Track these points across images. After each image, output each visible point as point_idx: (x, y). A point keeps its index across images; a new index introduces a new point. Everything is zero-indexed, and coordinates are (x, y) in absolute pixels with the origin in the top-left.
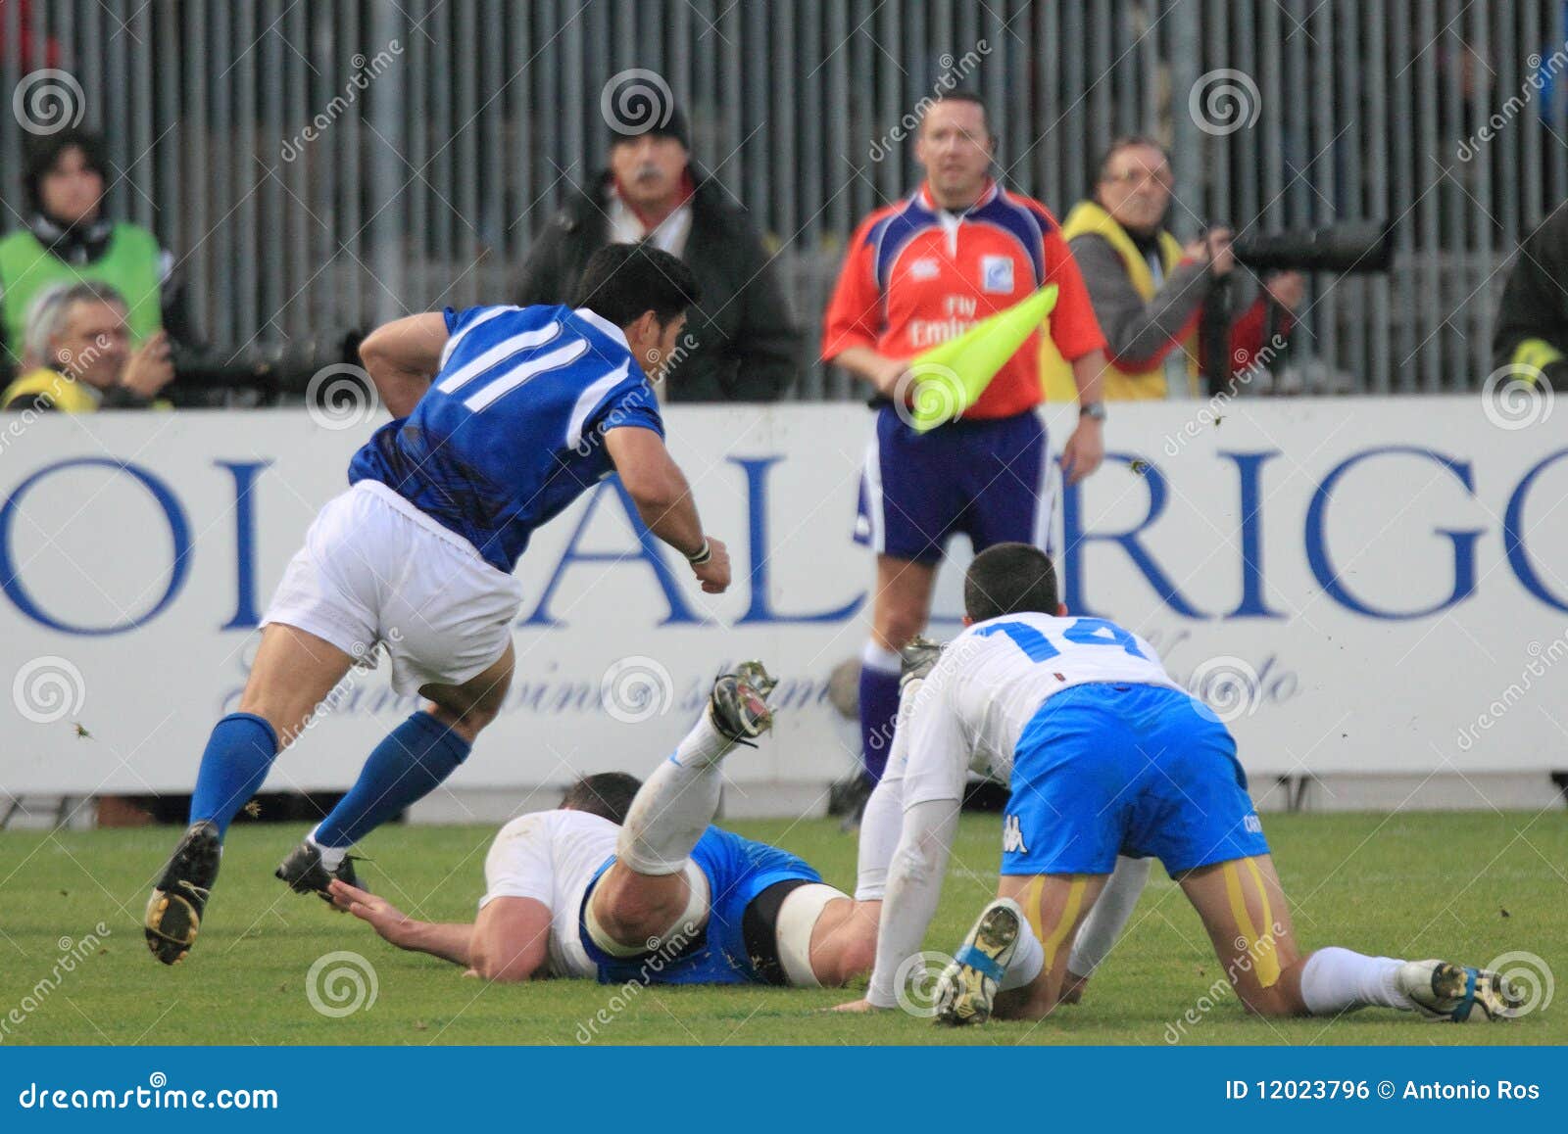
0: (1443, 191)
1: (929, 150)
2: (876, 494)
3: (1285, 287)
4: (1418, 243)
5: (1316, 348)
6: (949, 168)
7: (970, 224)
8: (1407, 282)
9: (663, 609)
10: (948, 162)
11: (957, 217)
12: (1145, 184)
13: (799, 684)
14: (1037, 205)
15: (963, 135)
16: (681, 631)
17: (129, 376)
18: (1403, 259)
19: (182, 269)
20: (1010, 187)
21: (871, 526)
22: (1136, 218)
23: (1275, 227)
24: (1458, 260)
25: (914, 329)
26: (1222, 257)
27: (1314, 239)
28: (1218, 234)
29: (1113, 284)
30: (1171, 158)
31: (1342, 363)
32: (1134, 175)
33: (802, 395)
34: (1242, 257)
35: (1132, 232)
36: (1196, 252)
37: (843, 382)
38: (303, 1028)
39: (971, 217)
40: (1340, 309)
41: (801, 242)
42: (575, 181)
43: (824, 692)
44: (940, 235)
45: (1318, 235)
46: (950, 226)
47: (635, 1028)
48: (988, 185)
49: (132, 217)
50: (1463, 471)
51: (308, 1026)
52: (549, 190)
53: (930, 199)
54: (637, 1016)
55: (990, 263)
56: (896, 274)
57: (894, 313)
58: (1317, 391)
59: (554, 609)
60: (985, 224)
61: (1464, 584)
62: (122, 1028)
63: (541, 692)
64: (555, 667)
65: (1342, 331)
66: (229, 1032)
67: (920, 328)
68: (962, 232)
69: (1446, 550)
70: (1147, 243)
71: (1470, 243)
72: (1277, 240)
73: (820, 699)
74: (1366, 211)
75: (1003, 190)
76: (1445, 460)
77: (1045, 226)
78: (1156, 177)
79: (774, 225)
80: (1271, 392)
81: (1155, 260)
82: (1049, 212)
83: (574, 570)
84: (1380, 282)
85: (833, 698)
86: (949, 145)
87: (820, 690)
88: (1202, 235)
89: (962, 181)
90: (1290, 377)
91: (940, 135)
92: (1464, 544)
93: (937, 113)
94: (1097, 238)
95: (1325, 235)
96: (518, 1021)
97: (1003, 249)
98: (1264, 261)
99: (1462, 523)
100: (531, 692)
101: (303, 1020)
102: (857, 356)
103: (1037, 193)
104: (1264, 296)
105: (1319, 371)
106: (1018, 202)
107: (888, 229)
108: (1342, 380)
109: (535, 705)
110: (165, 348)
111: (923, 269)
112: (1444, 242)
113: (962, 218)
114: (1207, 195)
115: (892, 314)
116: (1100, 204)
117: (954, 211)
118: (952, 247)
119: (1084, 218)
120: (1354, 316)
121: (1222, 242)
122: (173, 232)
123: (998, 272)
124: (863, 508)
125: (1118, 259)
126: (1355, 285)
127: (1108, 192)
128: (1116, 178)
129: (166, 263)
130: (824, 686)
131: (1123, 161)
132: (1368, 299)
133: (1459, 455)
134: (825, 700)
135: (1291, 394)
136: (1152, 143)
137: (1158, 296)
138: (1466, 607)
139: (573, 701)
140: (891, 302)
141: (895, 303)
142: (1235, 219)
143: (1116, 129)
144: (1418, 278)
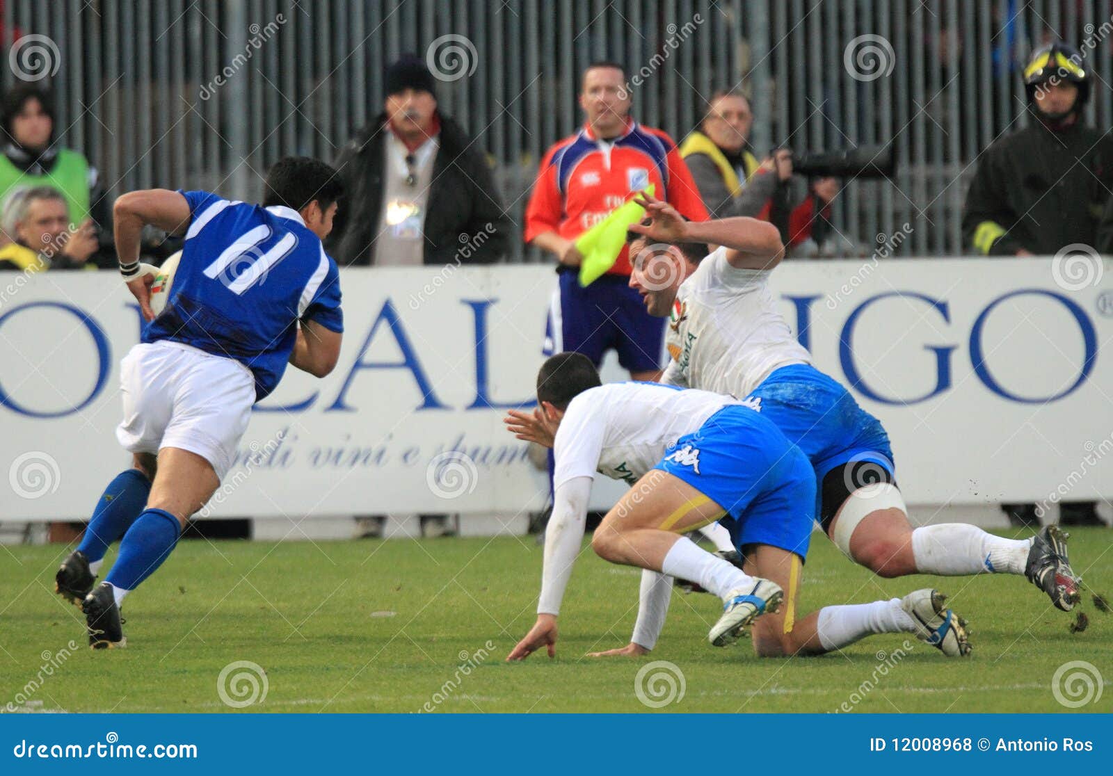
0: (928, 125)
1: (589, 100)
2: (557, 324)
3: (825, 187)
4: (912, 159)
5: (846, 228)
6: (602, 111)
7: (618, 148)
8: (905, 183)
9: (419, 399)
10: (600, 107)
11: (610, 144)
12: (734, 121)
13: (509, 448)
14: (662, 134)
15: (611, 89)
16: (432, 414)
17: (68, 249)
18: (903, 170)
19: (103, 178)
20: (645, 123)
21: (554, 344)
22: (728, 143)
23: (819, 149)
24: (938, 169)
25: (585, 218)
26: (785, 169)
27: (845, 155)
28: (782, 153)
29: (713, 186)
30: (751, 103)
31: (863, 238)
32: (727, 114)
33: (510, 260)
34: (797, 169)
35: (725, 152)
36: (768, 165)
37: (536, 253)
38: (187, 673)
39: (619, 143)
40: (861, 201)
41: (508, 158)
42: (360, 121)
43: (525, 454)
44: (600, 156)
45: (848, 154)
46: (606, 150)
47: (404, 673)
48: (629, 122)
49: (70, 146)
50: (942, 308)
51: (190, 672)
52: (343, 128)
53: (591, 132)
54: (405, 665)
55: (633, 173)
56: (572, 182)
57: (573, 207)
58: (846, 255)
59: (348, 400)
60: (628, 148)
61: (944, 381)
62: (68, 673)
63: (340, 453)
64: (349, 437)
65: (862, 216)
66: (139, 676)
67: (588, 217)
68: (613, 153)
69: (931, 360)
70: (736, 159)
71: (946, 159)
72: (819, 157)
73: (523, 458)
74: (878, 138)
75: (639, 125)
76: (931, 301)
77: (668, 147)
78: (741, 115)
79: (490, 148)
80: (816, 257)
81: (741, 171)
82: (671, 139)
83: (361, 374)
84: (888, 184)
85: (531, 458)
86: (601, 97)
87: (522, 452)
88: (772, 153)
89: (610, 119)
90: (829, 247)
91: (595, 90)
92: (943, 355)
93: (593, 76)
94: (703, 156)
95: (852, 154)
96: (327, 669)
97: (639, 163)
98: (811, 170)
99: (943, 341)
100: (334, 453)
101: (186, 668)
102: (546, 238)
103: (662, 126)
104: (812, 192)
105: (847, 242)
106: (650, 133)
107: (565, 154)
108: (862, 249)
109: (336, 462)
110: (92, 230)
111: (590, 179)
112: (929, 158)
113: (613, 145)
114: (774, 127)
115: (569, 210)
116: (705, 134)
117: (607, 140)
118: (607, 163)
119: (694, 143)
120: (871, 206)
121: (785, 158)
122: (97, 154)
123: (638, 179)
124: (549, 333)
125: (717, 169)
126: (871, 185)
127: (710, 126)
128: (716, 117)
129: (93, 175)
130: (525, 450)
131: (720, 106)
132: (879, 196)
133: (941, 298)
134: (526, 458)
135: (830, 257)
136: (737, 93)
137: (743, 194)
138: (945, 396)
139: (360, 461)
140: (570, 201)
141: (572, 202)
142: (792, 143)
143: (714, 85)
144: (912, 181)
